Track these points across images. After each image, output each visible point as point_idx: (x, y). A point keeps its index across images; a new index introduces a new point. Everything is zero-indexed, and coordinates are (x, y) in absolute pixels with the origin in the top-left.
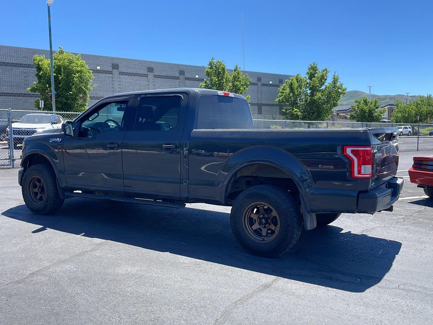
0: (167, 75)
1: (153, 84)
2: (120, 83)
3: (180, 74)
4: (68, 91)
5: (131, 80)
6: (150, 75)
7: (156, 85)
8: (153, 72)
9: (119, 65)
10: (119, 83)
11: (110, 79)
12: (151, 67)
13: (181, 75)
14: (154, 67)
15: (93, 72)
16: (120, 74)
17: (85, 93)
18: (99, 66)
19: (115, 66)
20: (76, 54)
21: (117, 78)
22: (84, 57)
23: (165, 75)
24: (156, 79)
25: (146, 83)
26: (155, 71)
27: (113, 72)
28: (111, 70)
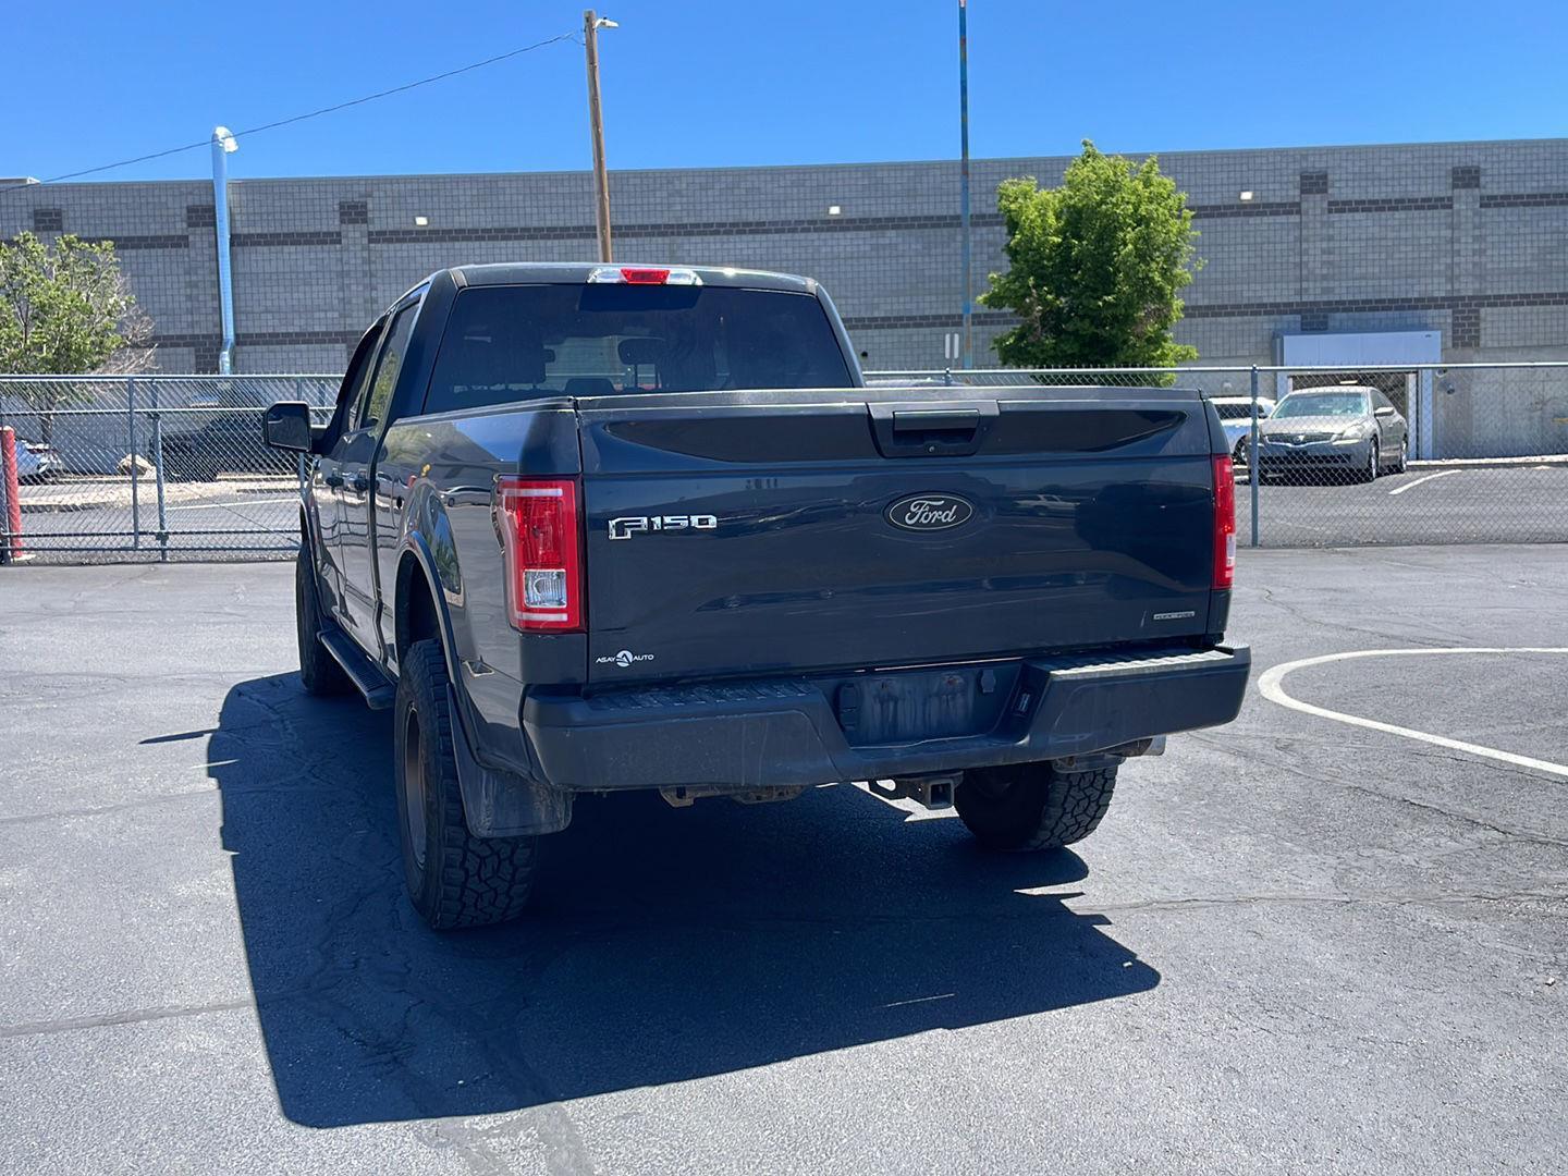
0: (1542, 191)
1: (1477, 232)
2: (1331, 244)
4: (1099, 294)
5: (1377, 229)
6: (1463, 199)
7: (1489, 239)
8: (1477, 186)
9: (1330, 177)
10: (1325, 245)
11: (1292, 233)
12: (1470, 164)
14: (1482, 166)
15: (1193, 217)
16: (1330, 211)
17: (1160, 294)
18: (1248, 190)
19: (1314, 183)
20: (1141, 158)
21: (1318, 225)
22: (1169, 163)
23: (1535, 192)
24: (1490, 211)
25: (1443, 233)
26: (1489, 179)
27: (1304, 206)
28: (1297, 200)
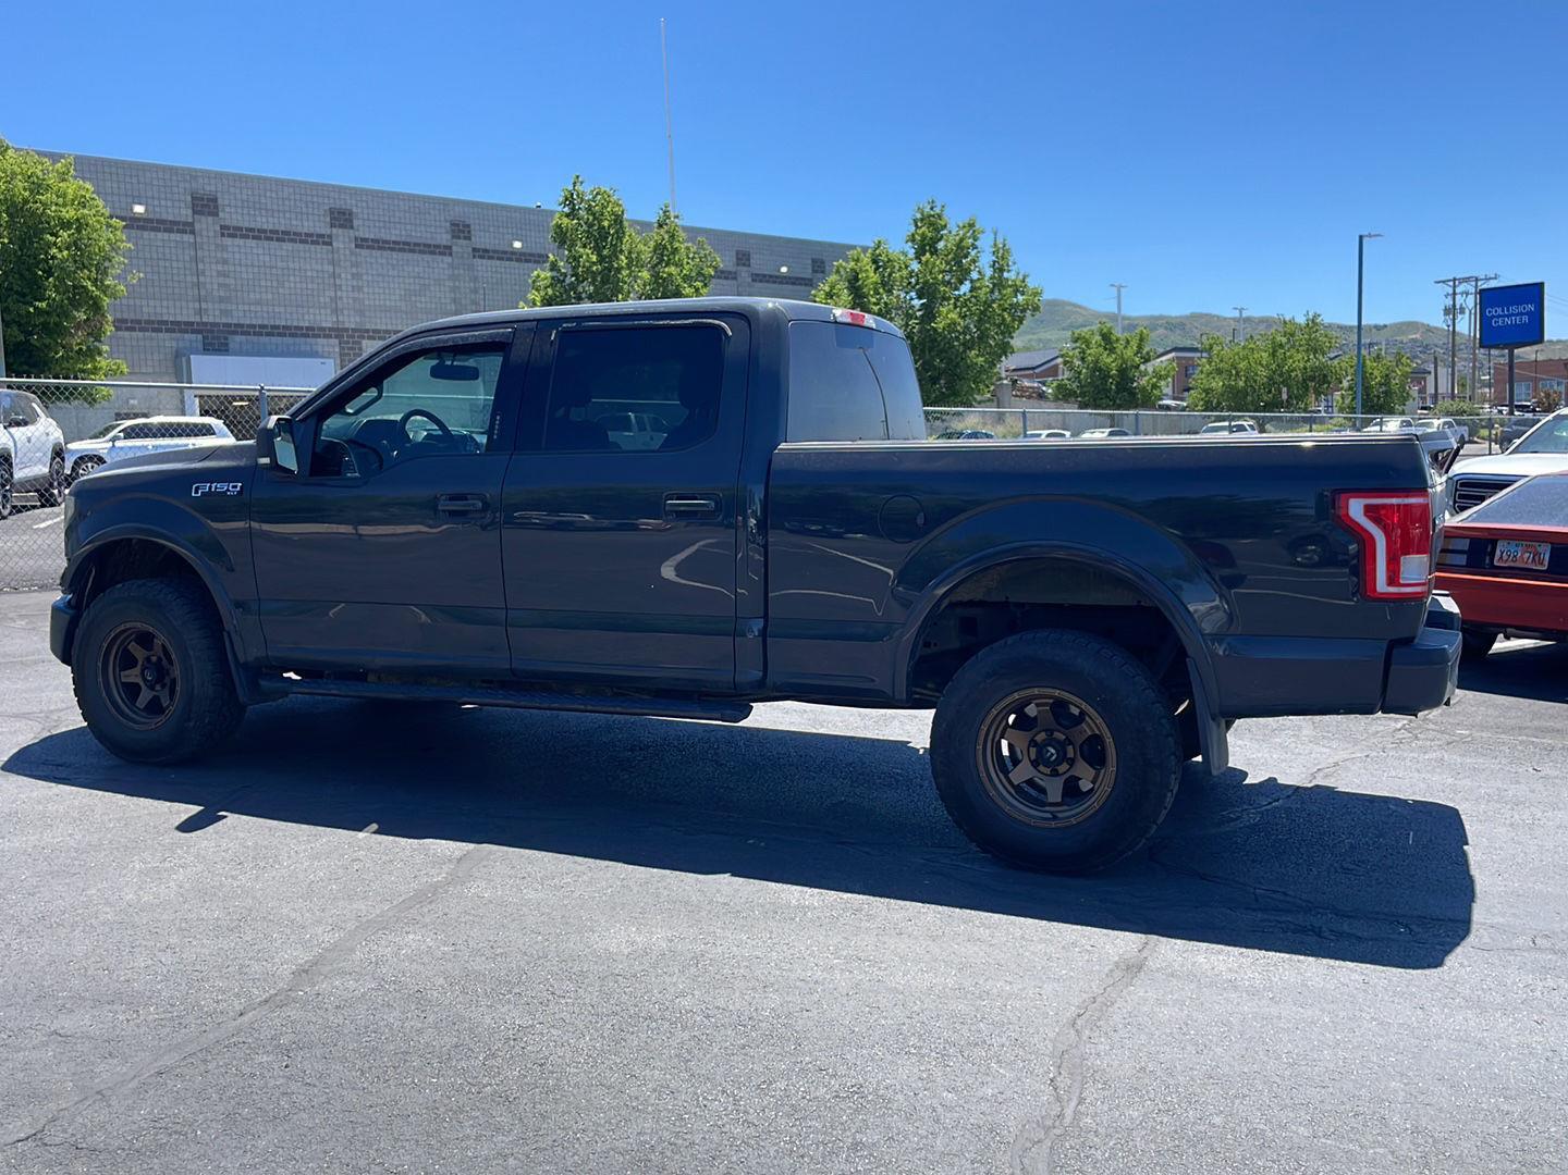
0: (403, 239)
1: (354, 270)
2: (226, 267)
3: (453, 237)
4: (28, 298)
5: (267, 258)
6: (341, 238)
7: (365, 277)
8: (352, 227)
9: (220, 201)
10: (220, 268)
11: (187, 252)
12: (344, 207)
13: (459, 238)
14: (354, 210)
15: (125, 227)
16: (223, 235)
17: (96, 307)
18: (140, 204)
19: (205, 205)
20: (55, 158)
21: (213, 247)
22: (88, 167)
23: (398, 239)
24: (364, 252)
25: (326, 267)
26: (361, 222)
27: (197, 226)
28: (190, 220)
